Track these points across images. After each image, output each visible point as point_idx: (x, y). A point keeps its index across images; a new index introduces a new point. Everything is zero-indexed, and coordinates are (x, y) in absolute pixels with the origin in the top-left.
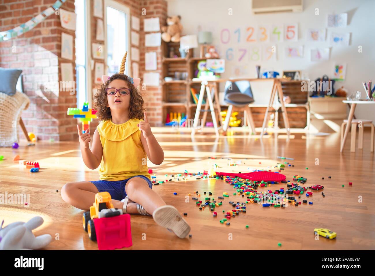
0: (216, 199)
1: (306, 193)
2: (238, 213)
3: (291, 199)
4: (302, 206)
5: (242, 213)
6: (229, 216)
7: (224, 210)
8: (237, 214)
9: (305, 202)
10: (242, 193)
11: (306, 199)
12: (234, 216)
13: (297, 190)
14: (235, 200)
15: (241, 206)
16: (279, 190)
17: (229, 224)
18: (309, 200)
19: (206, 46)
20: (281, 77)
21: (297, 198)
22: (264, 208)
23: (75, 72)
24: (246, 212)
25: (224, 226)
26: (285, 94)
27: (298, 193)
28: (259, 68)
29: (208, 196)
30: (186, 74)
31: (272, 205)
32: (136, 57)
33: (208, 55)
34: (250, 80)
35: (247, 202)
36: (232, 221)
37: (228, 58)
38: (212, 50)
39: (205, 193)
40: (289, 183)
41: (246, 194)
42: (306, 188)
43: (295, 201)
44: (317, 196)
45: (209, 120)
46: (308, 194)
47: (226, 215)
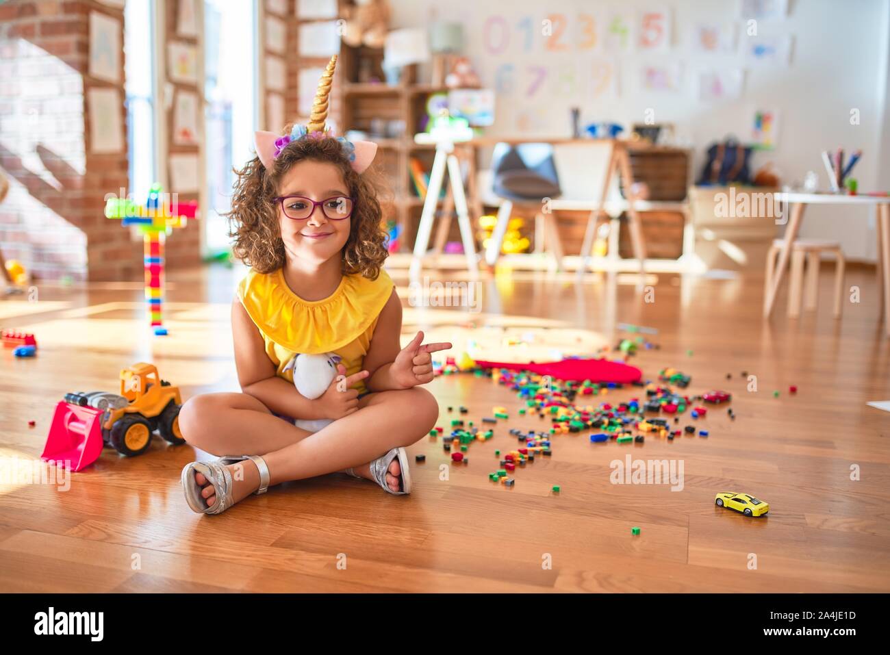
0: (478, 423)
1: (691, 409)
2: (531, 455)
3: (657, 424)
4: (682, 440)
5: (541, 457)
6: (510, 464)
7: (498, 450)
8: (531, 459)
9: (690, 430)
10: (538, 409)
11: (692, 423)
12: (521, 464)
13: (670, 402)
14: (523, 427)
15: (539, 441)
16: (628, 402)
17: (512, 483)
18: (699, 426)
19: (449, 58)
20: (626, 135)
21: (670, 421)
22: (594, 445)
23: (124, 112)
24: (552, 454)
25: (500, 487)
26: (638, 178)
27: (671, 410)
28: (576, 113)
29: (457, 416)
30: (400, 126)
31: (614, 438)
32: (277, 80)
33: (452, 81)
34: (553, 142)
35: (554, 432)
36: (519, 475)
37: (502, 89)
38: (462, 68)
39: (450, 409)
40: (652, 387)
41: (549, 413)
42: (691, 398)
43: (667, 429)
44: (716, 417)
45: (454, 236)
46: (696, 413)
47: (504, 460)
